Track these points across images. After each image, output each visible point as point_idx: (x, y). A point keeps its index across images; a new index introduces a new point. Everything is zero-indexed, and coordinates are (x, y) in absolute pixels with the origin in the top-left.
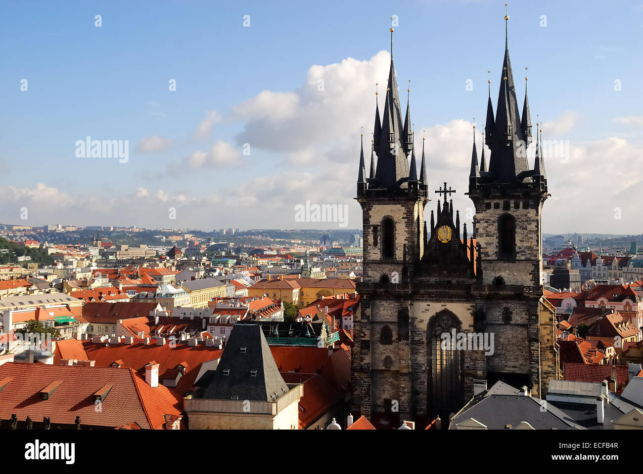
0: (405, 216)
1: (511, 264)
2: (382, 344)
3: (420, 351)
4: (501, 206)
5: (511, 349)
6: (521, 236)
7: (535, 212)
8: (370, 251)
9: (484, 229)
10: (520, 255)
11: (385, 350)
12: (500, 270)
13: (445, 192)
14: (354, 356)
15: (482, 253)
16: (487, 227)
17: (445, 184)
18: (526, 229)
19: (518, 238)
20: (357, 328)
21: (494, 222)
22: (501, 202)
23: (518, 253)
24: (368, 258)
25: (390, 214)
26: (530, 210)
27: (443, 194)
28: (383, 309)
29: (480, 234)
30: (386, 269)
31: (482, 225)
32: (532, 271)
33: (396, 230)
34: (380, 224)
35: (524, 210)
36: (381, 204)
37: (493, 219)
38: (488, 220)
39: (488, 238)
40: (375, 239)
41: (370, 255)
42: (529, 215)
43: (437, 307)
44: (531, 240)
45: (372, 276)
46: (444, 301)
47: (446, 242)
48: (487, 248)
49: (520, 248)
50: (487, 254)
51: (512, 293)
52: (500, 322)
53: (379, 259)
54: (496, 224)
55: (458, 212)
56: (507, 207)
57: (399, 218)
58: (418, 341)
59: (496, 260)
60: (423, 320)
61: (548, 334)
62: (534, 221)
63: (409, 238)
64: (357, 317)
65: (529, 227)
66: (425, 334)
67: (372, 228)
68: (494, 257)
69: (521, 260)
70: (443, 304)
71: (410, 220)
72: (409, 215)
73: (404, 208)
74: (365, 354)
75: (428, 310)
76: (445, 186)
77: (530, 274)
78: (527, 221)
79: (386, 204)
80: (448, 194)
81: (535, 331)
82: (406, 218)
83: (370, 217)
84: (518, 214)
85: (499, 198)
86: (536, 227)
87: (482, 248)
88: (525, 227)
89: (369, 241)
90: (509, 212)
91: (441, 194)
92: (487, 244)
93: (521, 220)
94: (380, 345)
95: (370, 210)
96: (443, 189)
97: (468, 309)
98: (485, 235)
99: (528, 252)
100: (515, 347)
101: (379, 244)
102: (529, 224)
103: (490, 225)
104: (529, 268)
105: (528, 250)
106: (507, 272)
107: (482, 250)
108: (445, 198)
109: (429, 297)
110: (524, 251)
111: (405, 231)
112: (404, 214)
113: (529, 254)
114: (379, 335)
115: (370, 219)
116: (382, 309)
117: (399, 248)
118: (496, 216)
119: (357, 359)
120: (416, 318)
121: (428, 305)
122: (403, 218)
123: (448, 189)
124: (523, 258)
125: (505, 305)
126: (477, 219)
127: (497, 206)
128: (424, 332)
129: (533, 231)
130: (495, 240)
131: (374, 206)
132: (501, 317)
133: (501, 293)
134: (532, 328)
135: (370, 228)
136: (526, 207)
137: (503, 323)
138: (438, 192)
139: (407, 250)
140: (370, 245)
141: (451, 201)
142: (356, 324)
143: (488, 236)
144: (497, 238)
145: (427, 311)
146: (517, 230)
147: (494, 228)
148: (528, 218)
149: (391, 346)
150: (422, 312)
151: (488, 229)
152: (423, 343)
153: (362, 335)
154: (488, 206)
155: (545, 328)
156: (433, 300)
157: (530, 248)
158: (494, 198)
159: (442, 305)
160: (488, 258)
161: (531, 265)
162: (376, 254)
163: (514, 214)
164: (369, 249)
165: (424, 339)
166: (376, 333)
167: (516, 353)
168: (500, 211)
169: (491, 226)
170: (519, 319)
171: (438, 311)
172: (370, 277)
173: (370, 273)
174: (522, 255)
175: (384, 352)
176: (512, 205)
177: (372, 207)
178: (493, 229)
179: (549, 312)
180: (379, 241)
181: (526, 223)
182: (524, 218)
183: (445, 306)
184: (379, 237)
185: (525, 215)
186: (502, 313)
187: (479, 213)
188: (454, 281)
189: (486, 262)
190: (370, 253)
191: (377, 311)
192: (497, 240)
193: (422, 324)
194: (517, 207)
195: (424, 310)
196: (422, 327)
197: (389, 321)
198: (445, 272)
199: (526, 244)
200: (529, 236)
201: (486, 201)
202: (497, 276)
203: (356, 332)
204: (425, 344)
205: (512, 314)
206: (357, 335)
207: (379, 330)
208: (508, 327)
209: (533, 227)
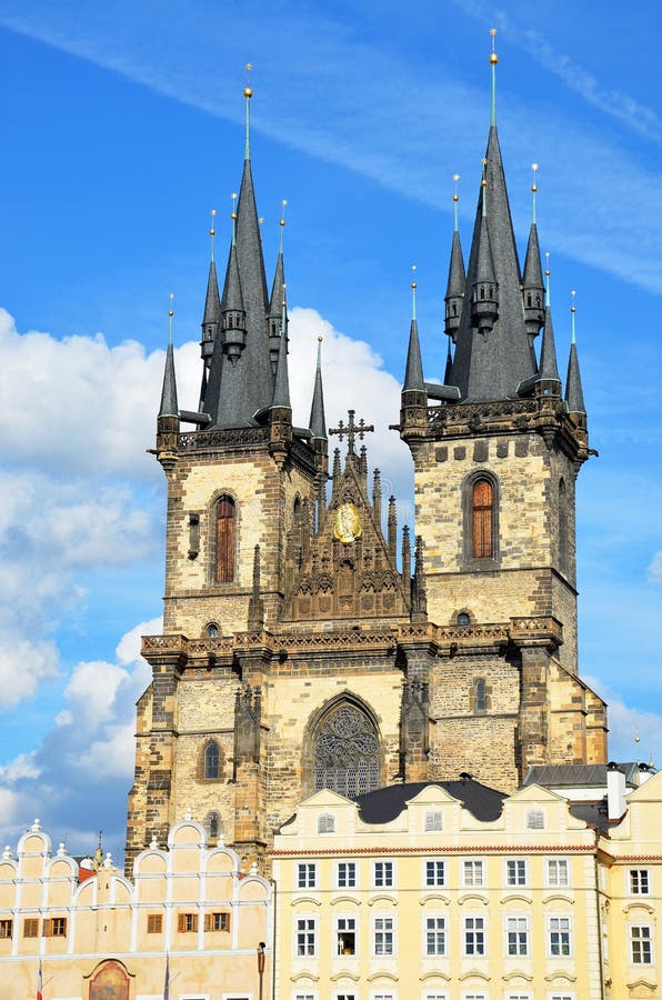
0: (262, 487)
1: (489, 580)
2: (200, 783)
3: (288, 793)
4: (470, 452)
5: (488, 773)
6: (512, 517)
7: (542, 462)
8: (181, 570)
9: (431, 506)
10: (509, 558)
11: (206, 798)
12: (465, 594)
13: (352, 430)
14: (135, 818)
15: (428, 559)
16: (440, 501)
17: (352, 413)
18: (522, 500)
19: (504, 520)
20: (146, 749)
21: (453, 489)
22: (470, 445)
23: (505, 554)
24: (178, 587)
25: (228, 484)
26: (530, 458)
27: (346, 437)
28: (206, 699)
29: (424, 517)
30: (217, 609)
31: (428, 498)
32: (534, 592)
33: (241, 520)
34: (205, 508)
35: (519, 459)
36: (209, 464)
37: (451, 483)
38: (441, 485)
39: (441, 525)
40: (194, 542)
41: (181, 578)
42: (528, 470)
43: (326, 687)
44: (532, 524)
45: (184, 626)
46: (342, 672)
47: (351, 539)
48: (437, 547)
49: (508, 544)
50: (437, 561)
51: (490, 640)
52: (465, 713)
53: (201, 588)
54: (458, 494)
55: (377, 472)
56: (481, 455)
57: (248, 494)
58: (283, 769)
59: (458, 574)
60: (295, 720)
61: (568, 733)
62: (539, 482)
63: (269, 535)
64: (145, 724)
65: (528, 496)
66: (299, 752)
67: (187, 519)
68: (454, 567)
69: (511, 570)
70: (340, 679)
71: (271, 496)
72: (269, 486)
73: (259, 470)
74: (158, 802)
75: (307, 695)
76: (351, 417)
77: (530, 599)
78: (524, 483)
79: (220, 463)
80: (357, 435)
81: (536, 719)
82: (264, 491)
83: (184, 493)
84: (504, 469)
85: (464, 436)
86: (543, 494)
87: (427, 549)
88: (519, 497)
89: (179, 548)
90: (487, 466)
91: (341, 437)
92: (438, 538)
93: (511, 482)
94: (196, 786)
95: (185, 477)
96: (346, 425)
97: (395, 688)
98: (433, 520)
99: (526, 551)
100: (498, 769)
101: (202, 556)
102: (528, 490)
103: (445, 496)
104: (528, 586)
105: (526, 547)
106: (481, 597)
107: (425, 554)
108: (351, 445)
109: (309, 666)
110: (517, 550)
111: (261, 521)
112: (259, 482)
113: (529, 554)
114: (194, 764)
115: (184, 499)
116: (202, 700)
117: (245, 560)
118: (459, 475)
119: (140, 823)
120: (280, 716)
121: (308, 684)
122: (257, 492)
123: (357, 424)
124: (515, 564)
125: (476, 673)
126: (416, 485)
127: (460, 454)
128: (298, 748)
129: (537, 505)
130: (456, 530)
131: (193, 468)
132: (466, 701)
133: (465, 642)
134: (530, 713)
135: (183, 519)
136: (522, 451)
137: (471, 714)
138: (335, 432)
139: (262, 563)
140: (182, 557)
141: (363, 449)
142: (143, 740)
143: (443, 521)
144: (459, 524)
145: (306, 699)
146: (504, 504)
147: (455, 501)
148: (527, 475)
149: (221, 785)
150: (294, 701)
151: (441, 506)
152: (293, 773)
153: (154, 758)
154: (442, 456)
155: (562, 720)
156: (318, 672)
157: (530, 542)
158: (453, 436)
159: (338, 683)
160: (440, 570)
161: (533, 579)
162: (194, 576)
163: (496, 470)
164: (179, 565)
165: (297, 766)
166: (188, 757)
167: (499, 782)
168: (468, 465)
169: (448, 498)
170: (506, 701)
171: (329, 697)
172: (180, 629)
173: (180, 621)
174: (514, 558)
175: (205, 801)
176: (493, 450)
177: (190, 471)
178: (453, 504)
179: (570, 683)
180: (202, 547)
181: (522, 487)
182: (517, 477)
183: (345, 683)
184: (203, 537)
185: (522, 471)
186: (471, 691)
187: (421, 471)
188: (366, 626)
189: (436, 578)
190: (181, 574)
191: (191, 707)
192: (461, 528)
193: (293, 728)
194: (502, 453)
195: (298, 697)
196: (292, 735)
197: (220, 727)
198: (347, 607)
199: (523, 534)
200: (528, 514)
201: (437, 445)
202: (458, 609)
203: (143, 758)
204: (298, 776)
205: (491, 693)
206: (143, 767)
207: (195, 751)
208: (482, 721)
209: (537, 494)
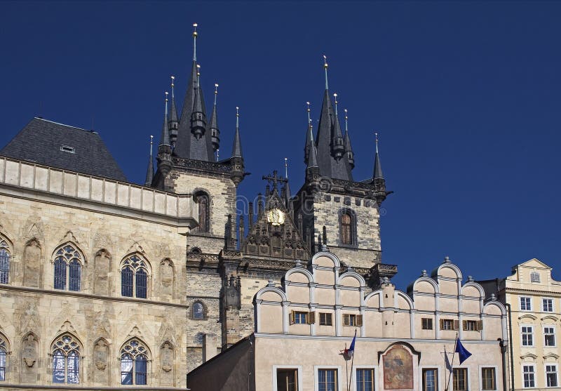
0: (226, 192)
1: (352, 251)
4: (342, 200)
6: (363, 229)
7: (376, 211)
10: (362, 245)
16: (327, 217)
18: (367, 224)
19: (359, 230)
22: (343, 197)
23: (360, 243)
25: (204, 187)
26: (371, 208)
29: (319, 221)
33: (213, 204)
35: (366, 208)
36: (192, 175)
39: (328, 227)
42: (370, 213)
44: (373, 234)
47: (278, 225)
49: (361, 239)
54: (337, 215)
56: (347, 202)
57: (217, 193)
59: (338, 247)
62: (375, 218)
65: (370, 223)
68: (336, 244)
69: (363, 250)
71: (231, 197)
72: (230, 192)
78: (368, 217)
79: (199, 176)
82: (227, 194)
84: (359, 211)
85: (340, 193)
86: (378, 223)
87: (321, 235)
88: (366, 222)
90: (350, 207)
91: (269, 181)
93: (362, 216)
95: (176, 178)
98: (323, 224)
102: (370, 220)
103: (330, 215)
105: (370, 242)
110: (365, 242)
111: (225, 207)
112: (224, 189)
113: (371, 245)
115: (175, 188)
117: (216, 223)
118: (337, 208)
122: (223, 194)
124: (365, 248)
127: (337, 200)
129: (374, 227)
130: (335, 230)
131: (181, 175)
136: (367, 205)
146: (359, 223)
151: (327, 219)
154: (328, 199)
157: (372, 240)
160: (328, 244)
163: (355, 210)
169: (332, 217)
174: (364, 245)
176: (353, 201)
178: (334, 219)
181: (367, 219)
182: (365, 214)
192: (338, 229)
194: (358, 204)
199: (367, 236)
200: (370, 230)
209: (375, 222)
